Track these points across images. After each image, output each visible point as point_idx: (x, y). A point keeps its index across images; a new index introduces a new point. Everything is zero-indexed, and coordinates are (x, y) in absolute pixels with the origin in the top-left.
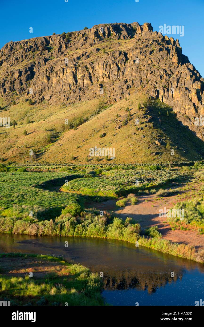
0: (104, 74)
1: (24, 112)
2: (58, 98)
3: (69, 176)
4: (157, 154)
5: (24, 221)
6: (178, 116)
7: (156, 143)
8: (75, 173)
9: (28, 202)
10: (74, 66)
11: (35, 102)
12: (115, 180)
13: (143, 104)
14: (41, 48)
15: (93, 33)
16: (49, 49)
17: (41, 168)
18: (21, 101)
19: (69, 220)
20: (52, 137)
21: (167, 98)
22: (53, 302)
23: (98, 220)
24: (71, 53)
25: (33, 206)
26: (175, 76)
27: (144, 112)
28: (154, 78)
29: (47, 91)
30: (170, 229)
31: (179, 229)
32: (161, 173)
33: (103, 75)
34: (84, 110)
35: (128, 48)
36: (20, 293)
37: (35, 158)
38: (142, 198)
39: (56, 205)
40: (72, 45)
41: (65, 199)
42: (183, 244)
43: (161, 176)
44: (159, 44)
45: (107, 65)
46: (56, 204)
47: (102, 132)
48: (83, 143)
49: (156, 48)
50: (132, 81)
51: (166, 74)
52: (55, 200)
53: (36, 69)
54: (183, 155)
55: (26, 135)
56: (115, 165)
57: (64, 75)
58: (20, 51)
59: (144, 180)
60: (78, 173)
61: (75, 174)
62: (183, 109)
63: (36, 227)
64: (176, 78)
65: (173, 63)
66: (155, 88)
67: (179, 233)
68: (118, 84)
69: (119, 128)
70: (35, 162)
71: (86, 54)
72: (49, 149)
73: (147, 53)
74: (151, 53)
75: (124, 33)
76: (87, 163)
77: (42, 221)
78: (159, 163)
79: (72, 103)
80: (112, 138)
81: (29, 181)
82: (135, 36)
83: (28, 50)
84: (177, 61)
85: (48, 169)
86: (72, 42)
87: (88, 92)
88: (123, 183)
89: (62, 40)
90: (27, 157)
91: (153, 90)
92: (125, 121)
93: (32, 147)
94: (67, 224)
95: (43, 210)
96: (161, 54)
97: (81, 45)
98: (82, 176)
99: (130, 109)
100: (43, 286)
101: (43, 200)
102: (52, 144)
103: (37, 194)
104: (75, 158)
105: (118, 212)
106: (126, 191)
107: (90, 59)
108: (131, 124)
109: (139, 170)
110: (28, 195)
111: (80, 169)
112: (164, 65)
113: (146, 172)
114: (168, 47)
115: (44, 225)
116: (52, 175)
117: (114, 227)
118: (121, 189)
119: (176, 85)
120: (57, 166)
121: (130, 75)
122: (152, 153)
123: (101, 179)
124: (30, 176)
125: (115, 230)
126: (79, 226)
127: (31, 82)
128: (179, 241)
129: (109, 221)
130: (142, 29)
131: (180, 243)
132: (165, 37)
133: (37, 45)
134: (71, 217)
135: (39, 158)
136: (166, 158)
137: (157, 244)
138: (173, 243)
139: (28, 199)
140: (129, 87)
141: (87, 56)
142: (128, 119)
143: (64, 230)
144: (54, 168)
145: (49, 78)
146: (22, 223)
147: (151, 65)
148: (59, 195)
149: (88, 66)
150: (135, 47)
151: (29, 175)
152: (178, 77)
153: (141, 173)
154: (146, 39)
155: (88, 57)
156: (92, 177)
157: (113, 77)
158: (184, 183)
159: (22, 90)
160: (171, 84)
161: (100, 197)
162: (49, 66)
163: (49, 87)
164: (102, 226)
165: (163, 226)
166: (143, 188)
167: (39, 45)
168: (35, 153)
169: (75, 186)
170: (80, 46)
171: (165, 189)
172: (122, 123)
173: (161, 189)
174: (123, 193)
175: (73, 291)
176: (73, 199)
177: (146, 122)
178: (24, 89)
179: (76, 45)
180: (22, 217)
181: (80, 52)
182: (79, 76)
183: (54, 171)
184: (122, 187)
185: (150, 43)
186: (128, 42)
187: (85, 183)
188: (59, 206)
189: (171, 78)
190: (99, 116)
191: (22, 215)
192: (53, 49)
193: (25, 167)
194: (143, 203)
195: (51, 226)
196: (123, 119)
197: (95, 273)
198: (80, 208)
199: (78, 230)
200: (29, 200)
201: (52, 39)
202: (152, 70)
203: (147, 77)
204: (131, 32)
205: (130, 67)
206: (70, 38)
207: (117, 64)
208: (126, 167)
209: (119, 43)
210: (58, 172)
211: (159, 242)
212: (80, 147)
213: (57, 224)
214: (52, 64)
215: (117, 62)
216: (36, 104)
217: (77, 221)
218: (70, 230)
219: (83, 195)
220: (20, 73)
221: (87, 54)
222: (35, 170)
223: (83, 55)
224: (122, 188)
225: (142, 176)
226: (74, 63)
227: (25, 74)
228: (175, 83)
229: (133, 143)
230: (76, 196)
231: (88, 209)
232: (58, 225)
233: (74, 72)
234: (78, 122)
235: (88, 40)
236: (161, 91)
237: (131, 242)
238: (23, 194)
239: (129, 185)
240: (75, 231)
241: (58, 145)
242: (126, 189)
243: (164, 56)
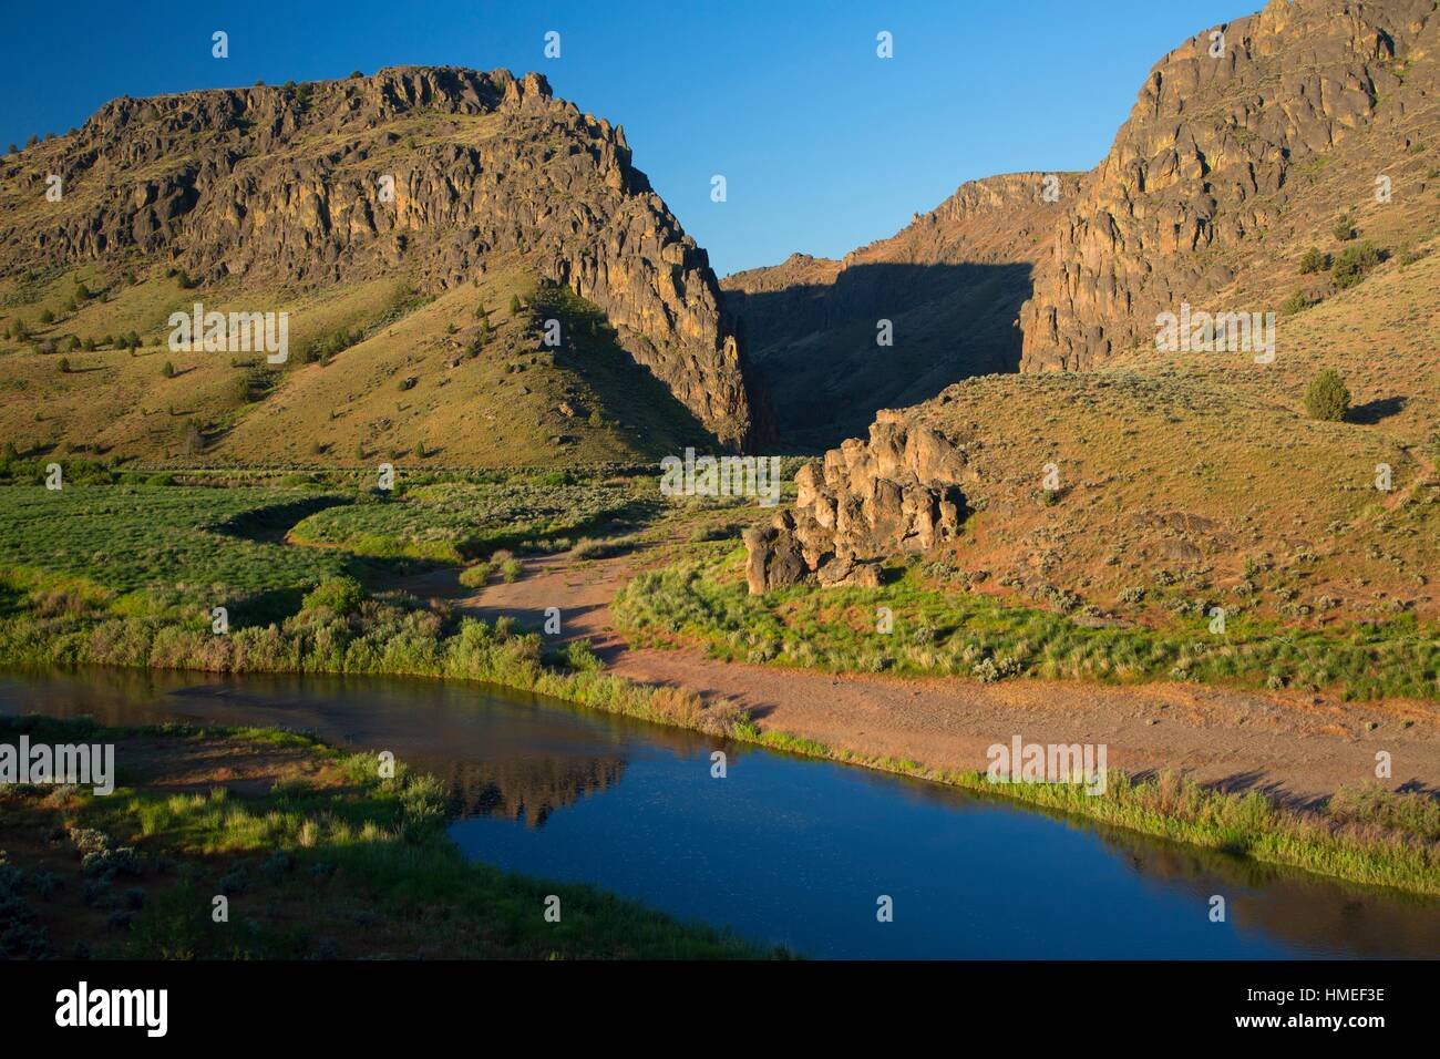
0: (411, 207)
1: (162, 309)
2: (269, 272)
3: (311, 500)
4: (564, 440)
5: (186, 628)
6: (622, 336)
7: (563, 410)
8: (326, 490)
9: (193, 574)
10: (321, 180)
11: (200, 281)
12: (449, 513)
13: (526, 299)
14: (217, 121)
15: (380, 90)
16: (244, 127)
17: (220, 475)
18: (153, 276)
19: (326, 625)
20: (252, 386)
21: (591, 285)
22: (314, 865)
23: (416, 624)
24: (313, 142)
25: (209, 586)
26: (613, 224)
27: (526, 322)
28: (554, 228)
29: (236, 250)
30: (625, 647)
31: (650, 646)
32: (578, 494)
33: (408, 210)
34: (350, 307)
35: (481, 137)
36: (202, 841)
37: (199, 448)
38: (533, 562)
39: (281, 582)
40: (315, 120)
41: (308, 566)
42: (666, 689)
43: (579, 501)
44: (568, 133)
45: (419, 181)
46: (280, 579)
47: (406, 375)
48: (349, 405)
49: (560, 144)
50: (494, 232)
51: (589, 219)
52: (277, 567)
53: (202, 182)
54: (634, 446)
55: (170, 377)
56: (444, 469)
57: (291, 206)
58: (150, 126)
59: (533, 514)
60: (337, 492)
61: (329, 493)
62: (635, 317)
63: (223, 649)
64: (616, 231)
65: (609, 189)
66: (558, 254)
67: (652, 656)
68: (452, 237)
69: (457, 364)
70: (200, 458)
71: (356, 146)
72: (243, 420)
73: (536, 157)
74: (547, 157)
75: (470, 96)
76: (360, 462)
77: (244, 630)
78: (571, 466)
79: (314, 286)
80: (435, 392)
81: (187, 513)
82: (502, 108)
83: (176, 126)
84: (619, 186)
85: (243, 478)
86: (314, 111)
87: (362, 257)
88: (474, 519)
89: (284, 104)
90: (174, 442)
91: (552, 260)
92: (472, 346)
93: (189, 413)
94: (322, 637)
95: (244, 596)
96: (577, 163)
97: (342, 122)
98: (350, 501)
99: (486, 311)
100: (275, 818)
101: (238, 569)
102: (252, 405)
103: (218, 552)
104: (323, 449)
105: (469, 602)
106: (486, 542)
107: (370, 164)
108: (489, 354)
109: (515, 484)
110: (189, 553)
111: (340, 482)
112: (583, 193)
113: (537, 490)
114: (594, 145)
115: (251, 641)
116: (259, 496)
117: (465, 644)
118: (472, 538)
119: (618, 251)
120: (270, 472)
121: (488, 215)
122: (551, 438)
123: (407, 508)
124: (190, 499)
125: (469, 652)
126: (358, 643)
127: (187, 219)
128: (653, 680)
129: (449, 628)
130: (521, 90)
131: (658, 685)
132: (587, 117)
133: (205, 111)
134: (334, 618)
135: (212, 447)
136: (589, 453)
137: (594, 688)
138: (639, 685)
139: (191, 565)
140: (484, 250)
141: (361, 153)
142: (482, 341)
143: (313, 655)
144: (260, 478)
145: (242, 212)
146: (181, 635)
147: (546, 191)
148: (286, 553)
149: (364, 183)
150: (502, 137)
151: (187, 496)
152: (621, 229)
153: (522, 493)
154: (533, 119)
155: (364, 155)
156: (380, 503)
157: (437, 217)
158: (644, 523)
159: (156, 242)
160: (604, 246)
161: (411, 561)
162: (242, 176)
163: (242, 238)
164: (428, 644)
165: (605, 640)
166: (534, 536)
167: (211, 112)
168: (200, 432)
169: (333, 528)
170: (338, 122)
171: (595, 538)
172: (463, 349)
173: (585, 539)
174: (477, 550)
175: (369, 831)
176: (332, 565)
177: (534, 351)
178: (163, 239)
179: (327, 119)
180: (180, 618)
181: (341, 141)
182: (336, 211)
183: (262, 486)
184: (473, 531)
185: (545, 129)
186: (479, 123)
187: (363, 520)
188: (292, 586)
189: (604, 230)
190: (395, 327)
191: (178, 613)
192: (257, 128)
193: (170, 472)
194: (538, 576)
195: (272, 643)
196: (466, 337)
197: (425, 776)
198: (360, 591)
199: (356, 654)
200: (195, 568)
201: (252, 98)
202: (550, 205)
203: (534, 224)
204: (490, 95)
205: (487, 193)
206: (308, 97)
207: (448, 181)
208: (475, 475)
209: (455, 124)
210: (273, 486)
211: (598, 683)
212: (338, 416)
213: (290, 638)
214: (252, 170)
215: (450, 176)
216: (200, 287)
217: (350, 627)
218: (329, 655)
219: (360, 554)
220: (152, 191)
221: (360, 148)
222: (201, 482)
223: (348, 150)
224: (473, 533)
225: (529, 503)
226: (322, 172)
227: (167, 195)
228: (615, 244)
229: (497, 407)
230: (338, 556)
231: (383, 595)
232: (293, 639)
233: (322, 197)
234: (331, 342)
235: (364, 109)
236: (575, 264)
237: (514, 686)
238: (175, 549)
239: (491, 527)
240: (345, 657)
241: (272, 410)
242: (485, 538)
243: (585, 167)
